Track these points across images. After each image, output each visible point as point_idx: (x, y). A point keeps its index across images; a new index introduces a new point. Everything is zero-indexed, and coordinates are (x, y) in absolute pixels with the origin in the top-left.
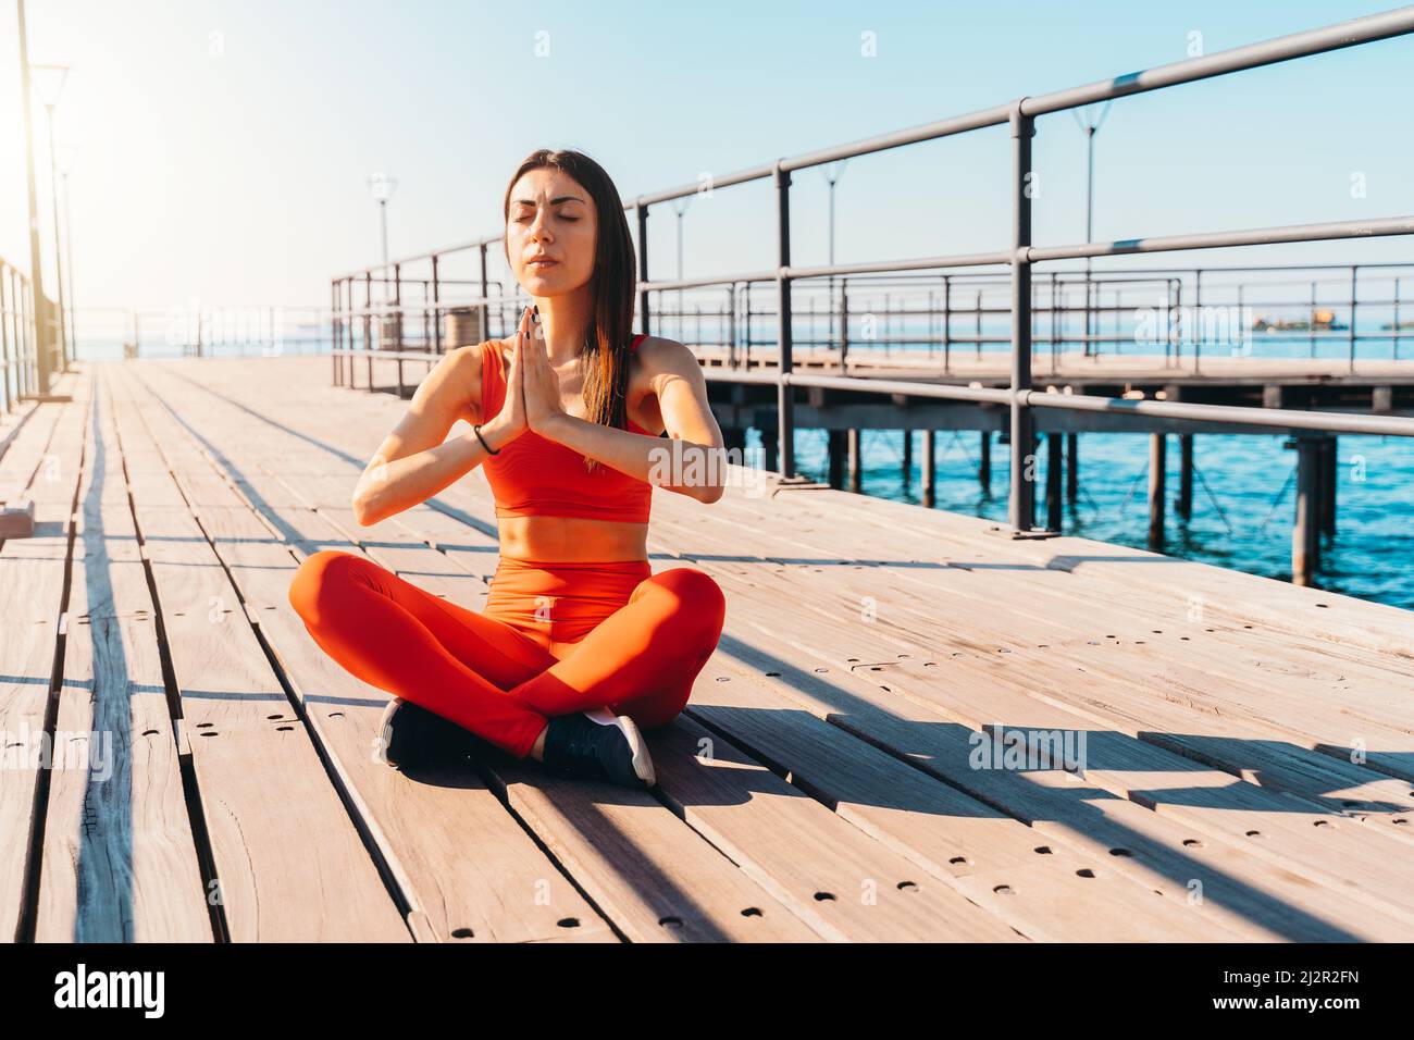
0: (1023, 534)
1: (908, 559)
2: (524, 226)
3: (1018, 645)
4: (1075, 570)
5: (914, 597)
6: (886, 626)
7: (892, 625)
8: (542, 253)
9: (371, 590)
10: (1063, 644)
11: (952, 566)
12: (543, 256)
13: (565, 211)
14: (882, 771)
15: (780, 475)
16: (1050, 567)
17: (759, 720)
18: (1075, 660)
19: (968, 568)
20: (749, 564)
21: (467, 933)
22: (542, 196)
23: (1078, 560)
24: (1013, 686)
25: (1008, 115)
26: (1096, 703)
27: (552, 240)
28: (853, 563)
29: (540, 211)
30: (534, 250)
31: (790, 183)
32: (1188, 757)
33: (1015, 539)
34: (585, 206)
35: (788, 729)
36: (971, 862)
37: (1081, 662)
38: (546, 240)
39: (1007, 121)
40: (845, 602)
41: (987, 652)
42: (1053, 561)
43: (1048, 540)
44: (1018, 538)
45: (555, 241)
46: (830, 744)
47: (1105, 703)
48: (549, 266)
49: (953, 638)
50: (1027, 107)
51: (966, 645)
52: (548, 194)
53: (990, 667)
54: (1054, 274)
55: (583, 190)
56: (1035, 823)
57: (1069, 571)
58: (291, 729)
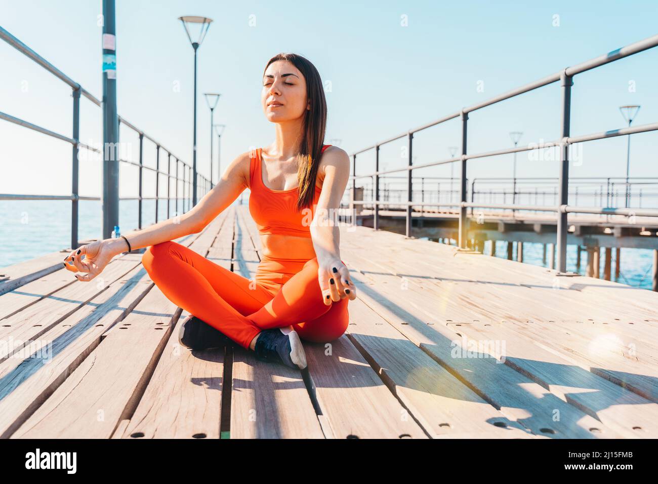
0: (562, 274)
1: (502, 282)
2: (268, 87)
3: (539, 320)
4: (583, 290)
5: (496, 297)
6: (475, 308)
7: (478, 307)
8: (275, 100)
9: (181, 260)
10: (563, 321)
11: (522, 285)
12: (275, 102)
13: (288, 80)
14: (431, 373)
15: (460, 248)
16: (571, 289)
17: (383, 342)
18: (566, 329)
19: (529, 287)
20: (425, 279)
21: (142, 435)
22: (277, 73)
23: (585, 286)
24: (527, 338)
25: (560, 76)
26: (568, 350)
27: (279, 94)
28: (475, 282)
29: (276, 79)
30: (271, 99)
31: (468, 118)
32: (612, 382)
33: (557, 276)
34: (300, 79)
35: (395, 349)
36: (452, 427)
37: (568, 330)
38: (277, 94)
39: (559, 79)
40: (462, 297)
41: (520, 322)
42: (573, 286)
43: (574, 277)
44: (559, 275)
45: (281, 95)
46: (411, 357)
47: (573, 350)
48: (277, 107)
49: (507, 315)
50: (569, 72)
51: (511, 318)
52: (280, 72)
53: (519, 329)
54: (609, 179)
55: (298, 71)
56: (502, 408)
57: (580, 291)
58: (162, 329)
